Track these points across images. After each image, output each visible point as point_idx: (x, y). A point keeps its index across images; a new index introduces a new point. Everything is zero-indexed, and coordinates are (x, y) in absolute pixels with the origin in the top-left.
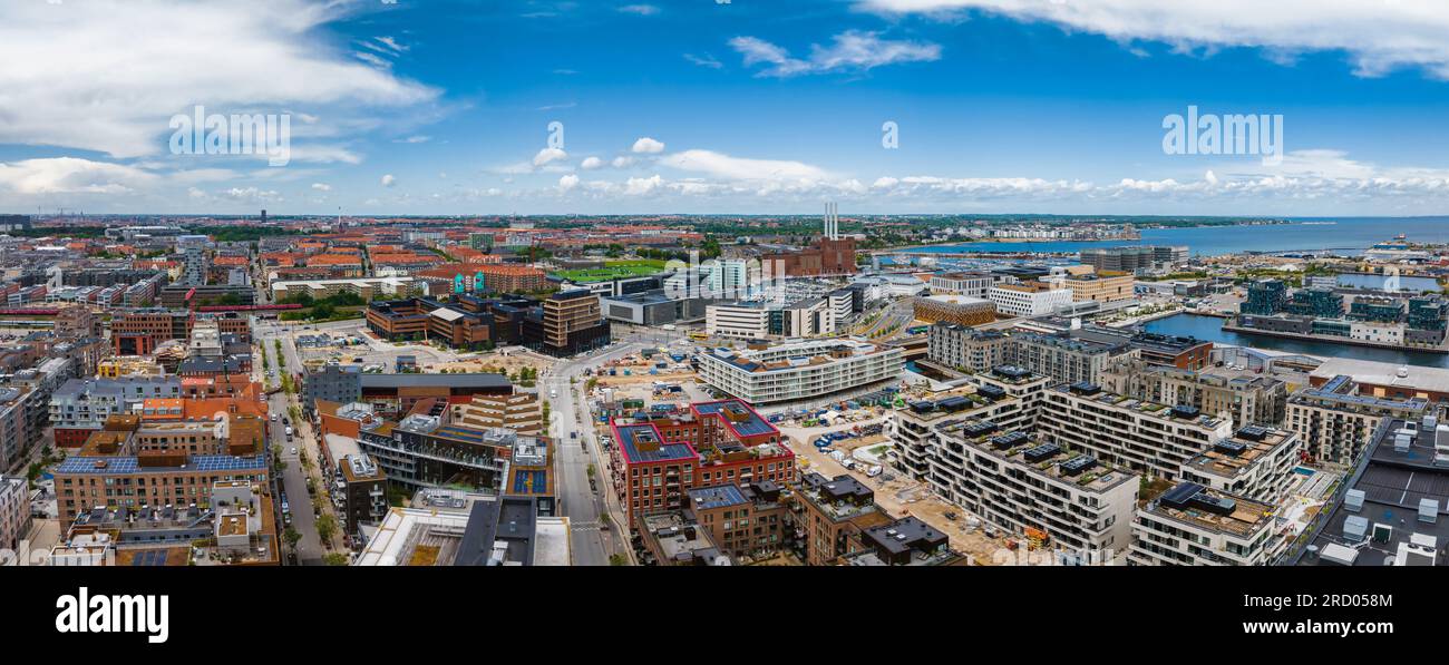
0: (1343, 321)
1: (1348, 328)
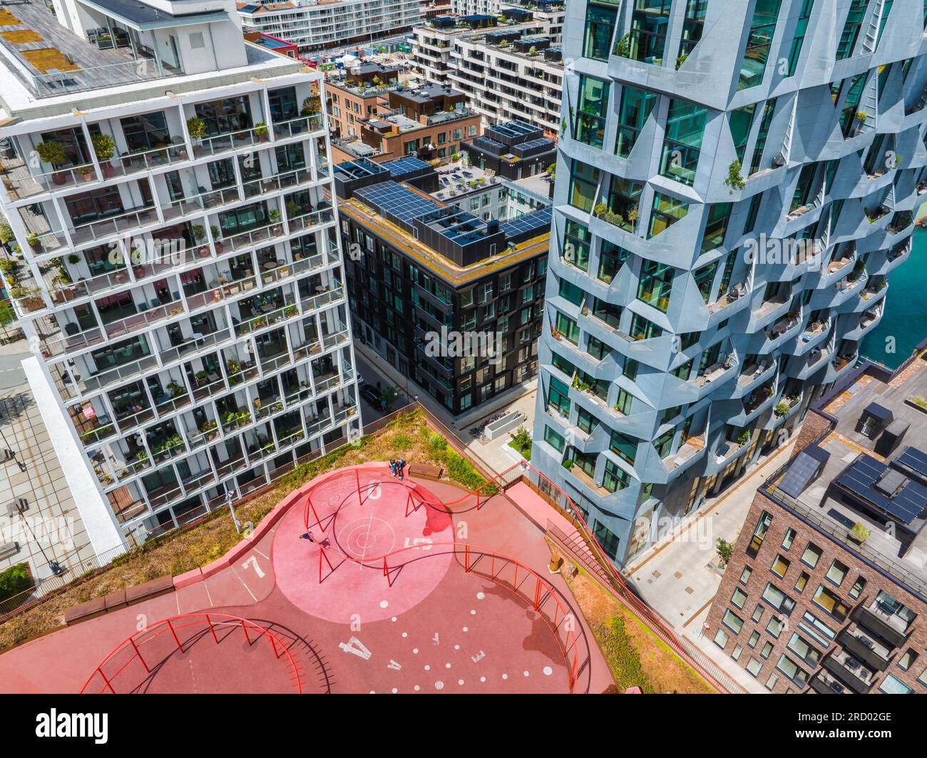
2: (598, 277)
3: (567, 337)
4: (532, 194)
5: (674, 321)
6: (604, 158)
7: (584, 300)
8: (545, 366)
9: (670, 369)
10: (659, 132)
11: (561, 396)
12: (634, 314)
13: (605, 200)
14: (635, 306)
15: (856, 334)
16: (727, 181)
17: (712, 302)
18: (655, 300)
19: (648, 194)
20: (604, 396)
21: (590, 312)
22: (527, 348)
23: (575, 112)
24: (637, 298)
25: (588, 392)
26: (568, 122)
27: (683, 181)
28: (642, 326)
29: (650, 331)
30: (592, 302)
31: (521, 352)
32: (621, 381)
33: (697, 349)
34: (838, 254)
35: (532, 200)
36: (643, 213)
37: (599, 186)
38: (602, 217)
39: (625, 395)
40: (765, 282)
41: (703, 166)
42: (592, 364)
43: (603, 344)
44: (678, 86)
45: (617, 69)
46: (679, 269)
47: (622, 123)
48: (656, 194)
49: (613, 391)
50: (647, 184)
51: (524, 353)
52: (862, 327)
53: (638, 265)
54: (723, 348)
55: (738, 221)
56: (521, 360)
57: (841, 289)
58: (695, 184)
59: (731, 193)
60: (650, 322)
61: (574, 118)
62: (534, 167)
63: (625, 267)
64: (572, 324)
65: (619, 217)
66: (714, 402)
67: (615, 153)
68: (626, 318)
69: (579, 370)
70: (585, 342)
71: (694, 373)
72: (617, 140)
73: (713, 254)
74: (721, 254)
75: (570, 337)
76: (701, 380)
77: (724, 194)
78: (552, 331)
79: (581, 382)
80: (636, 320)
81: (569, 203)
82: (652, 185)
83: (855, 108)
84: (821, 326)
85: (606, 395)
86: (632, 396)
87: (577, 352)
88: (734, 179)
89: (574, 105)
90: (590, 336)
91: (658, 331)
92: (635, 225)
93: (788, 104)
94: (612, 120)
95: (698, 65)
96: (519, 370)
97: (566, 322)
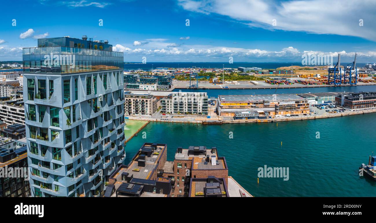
0: (137, 84)
1: (138, 86)
2: (42, 156)
3: (37, 175)
4: (23, 143)
5: (64, 163)
6: (37, 124)
7: (39, 163)
8: (32, 185)
9: (66, 175)
10: (49, 115)
11: (39, 193)
12: (53, 163)
13: (39, 135)
14: (53, 161)
15: (120, 162)
16: (67, 124)
17: (73, 157)
18: (58, 158)
19: (49, 131)
20: (51, 188)
21: (41, 166)
22: (28, 186)
23: (28, 114)
24: (53, 159)
25: (46, 189)
26: (27, 116)
27: (57, 126)
28: (56, 166)
29: (59, 166)
30: (41, 163)
31: (26, 187)
32: (55, 183)
33: (73, 170)
34: (106, 141)
35: (24, 145)
36: (49, 136)
37: (37, 131)
38: (39, 139)
39: (57, 187)
40: (87, 150)
41: (60, 122)
42: (45, 180)
43: (47, 173)
44: (50, 103)
45: (36, 101)
46: (61, 148)
47: (40, 114)
48: (51, 130)
49: (53, 186)
50: (49, 129)
51: (27, 187)
52: (121, 159)
53: (51, 150)
54: (81, 169)
55: (74, 134)
56: (26, 190)
57: (111, 150)
58: (60, 126)
59: (69, 127)
60: (58, 164)
61: (28, 115)
62: (23, 135)
63: (48, 151)
64: (37, 171)
65: (43, 138)
66: (84, 184)
67: (40, 122)
68: (51, 165)
69: (42, 183)
70: (42, 175)
71: (75, 176)
72: (40, 119)
73: (69, 144)
74: (72, 144)
75: (38, 175)
76: (77, 178)
77: (67, 128)
78: (32, 174)
79: (43, 186)
80: (54, 165)
81: (30, 137)
82: (50, 128)
83: (97, 106)
84: (109, 161)
85: (52, 188)
86: (59, 186)
87: (41, 178)
88: (68, 124)
89: (28, 112)
90: (43, 172)
91: (60, 166)
92: (48, 140)
93: (78, 106)
94: (37, 114)
95: (54, 99)
96: (26, 193)
97: (35, 171)
